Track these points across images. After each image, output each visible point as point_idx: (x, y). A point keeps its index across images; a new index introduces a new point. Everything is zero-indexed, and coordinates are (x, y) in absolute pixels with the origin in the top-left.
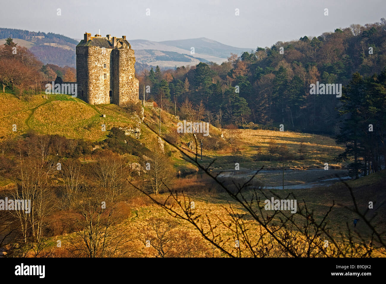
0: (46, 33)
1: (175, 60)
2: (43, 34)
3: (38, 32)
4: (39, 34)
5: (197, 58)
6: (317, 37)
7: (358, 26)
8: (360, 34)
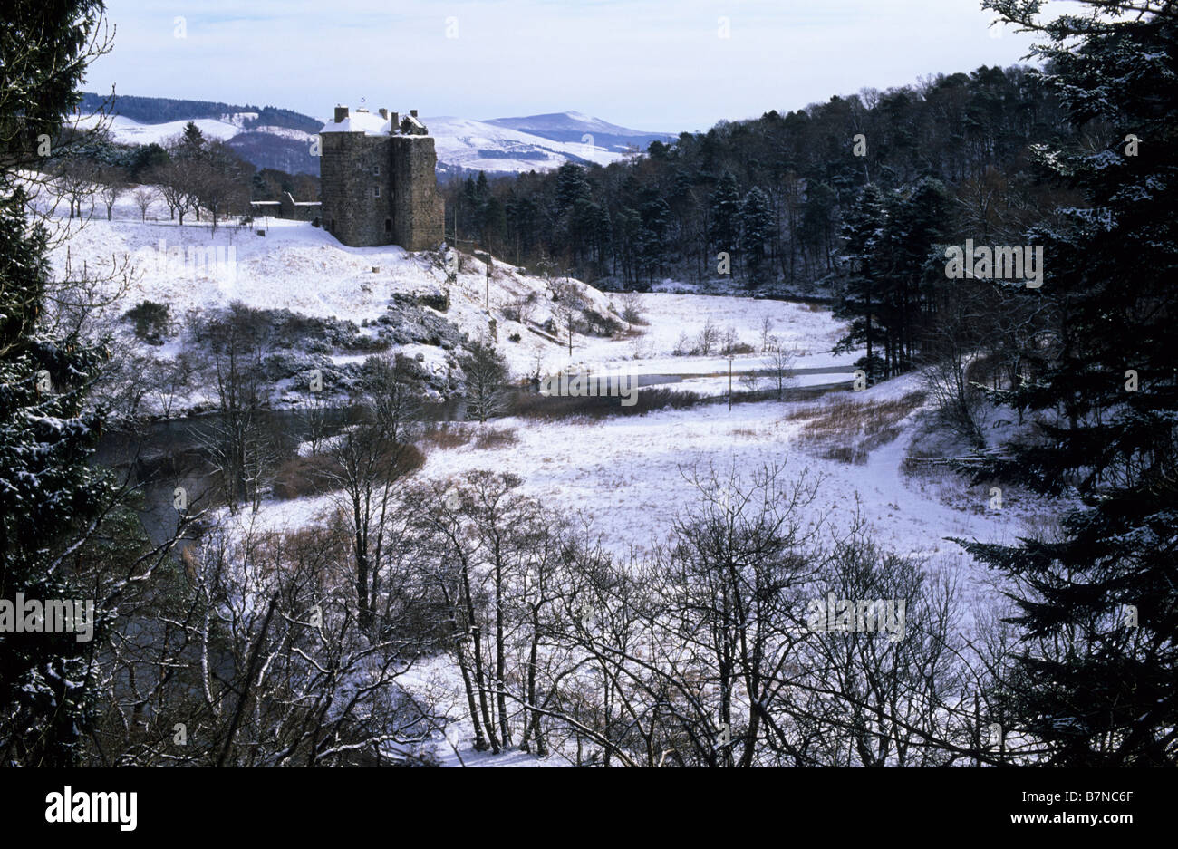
0: (261, 108)
1: (520, 156)
2: (255, 109)
3: (244, 106)
4: (247, 109)
5: (560, 153)
6: (795, 112)
7: (874, 92)
8: (879, 104)
